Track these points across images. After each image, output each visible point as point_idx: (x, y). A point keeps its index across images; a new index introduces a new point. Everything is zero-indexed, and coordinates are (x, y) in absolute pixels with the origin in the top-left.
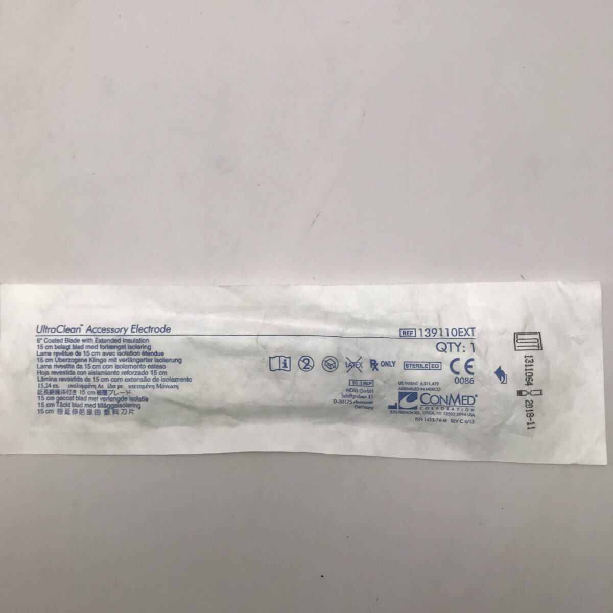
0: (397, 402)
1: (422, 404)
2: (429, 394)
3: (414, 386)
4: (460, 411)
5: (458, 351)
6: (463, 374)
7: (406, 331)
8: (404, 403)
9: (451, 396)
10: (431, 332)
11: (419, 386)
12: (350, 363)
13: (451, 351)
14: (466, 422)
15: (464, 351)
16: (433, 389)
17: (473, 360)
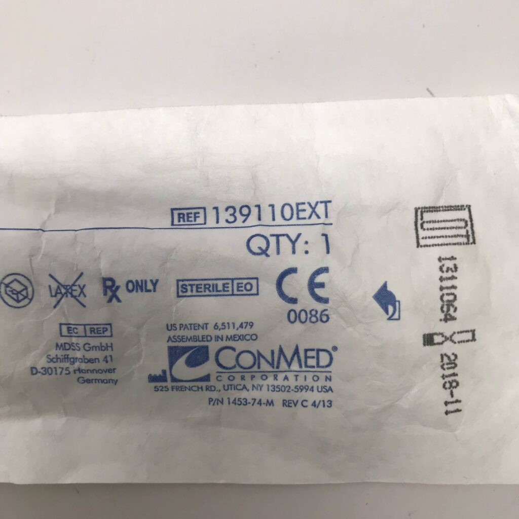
0: (167, 367)
1: (220, 370)
2: (234, 349)
3: (200, 333)
4: (301, 382)
5: (294, 252)
6: (306, 302)
7: (185, 212)
8: (181, 369)
9: (281, 351)
10: (238, 214)
11: (210, 331)
12: (58, 287)
13: (278, 253)
14: (314, 404)
15: (307, 252)
16: (242, 338)
17: (325, 270)
